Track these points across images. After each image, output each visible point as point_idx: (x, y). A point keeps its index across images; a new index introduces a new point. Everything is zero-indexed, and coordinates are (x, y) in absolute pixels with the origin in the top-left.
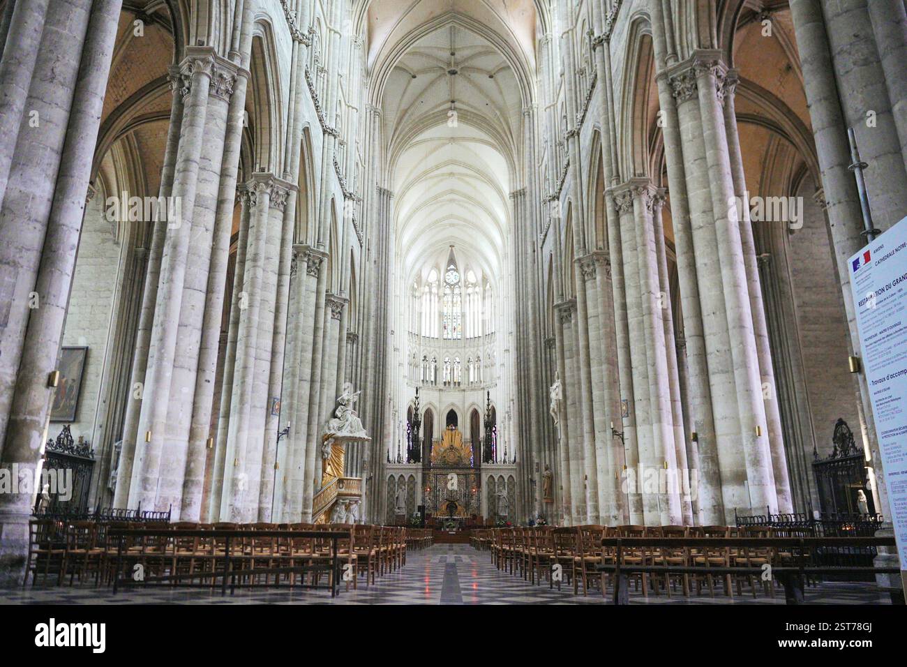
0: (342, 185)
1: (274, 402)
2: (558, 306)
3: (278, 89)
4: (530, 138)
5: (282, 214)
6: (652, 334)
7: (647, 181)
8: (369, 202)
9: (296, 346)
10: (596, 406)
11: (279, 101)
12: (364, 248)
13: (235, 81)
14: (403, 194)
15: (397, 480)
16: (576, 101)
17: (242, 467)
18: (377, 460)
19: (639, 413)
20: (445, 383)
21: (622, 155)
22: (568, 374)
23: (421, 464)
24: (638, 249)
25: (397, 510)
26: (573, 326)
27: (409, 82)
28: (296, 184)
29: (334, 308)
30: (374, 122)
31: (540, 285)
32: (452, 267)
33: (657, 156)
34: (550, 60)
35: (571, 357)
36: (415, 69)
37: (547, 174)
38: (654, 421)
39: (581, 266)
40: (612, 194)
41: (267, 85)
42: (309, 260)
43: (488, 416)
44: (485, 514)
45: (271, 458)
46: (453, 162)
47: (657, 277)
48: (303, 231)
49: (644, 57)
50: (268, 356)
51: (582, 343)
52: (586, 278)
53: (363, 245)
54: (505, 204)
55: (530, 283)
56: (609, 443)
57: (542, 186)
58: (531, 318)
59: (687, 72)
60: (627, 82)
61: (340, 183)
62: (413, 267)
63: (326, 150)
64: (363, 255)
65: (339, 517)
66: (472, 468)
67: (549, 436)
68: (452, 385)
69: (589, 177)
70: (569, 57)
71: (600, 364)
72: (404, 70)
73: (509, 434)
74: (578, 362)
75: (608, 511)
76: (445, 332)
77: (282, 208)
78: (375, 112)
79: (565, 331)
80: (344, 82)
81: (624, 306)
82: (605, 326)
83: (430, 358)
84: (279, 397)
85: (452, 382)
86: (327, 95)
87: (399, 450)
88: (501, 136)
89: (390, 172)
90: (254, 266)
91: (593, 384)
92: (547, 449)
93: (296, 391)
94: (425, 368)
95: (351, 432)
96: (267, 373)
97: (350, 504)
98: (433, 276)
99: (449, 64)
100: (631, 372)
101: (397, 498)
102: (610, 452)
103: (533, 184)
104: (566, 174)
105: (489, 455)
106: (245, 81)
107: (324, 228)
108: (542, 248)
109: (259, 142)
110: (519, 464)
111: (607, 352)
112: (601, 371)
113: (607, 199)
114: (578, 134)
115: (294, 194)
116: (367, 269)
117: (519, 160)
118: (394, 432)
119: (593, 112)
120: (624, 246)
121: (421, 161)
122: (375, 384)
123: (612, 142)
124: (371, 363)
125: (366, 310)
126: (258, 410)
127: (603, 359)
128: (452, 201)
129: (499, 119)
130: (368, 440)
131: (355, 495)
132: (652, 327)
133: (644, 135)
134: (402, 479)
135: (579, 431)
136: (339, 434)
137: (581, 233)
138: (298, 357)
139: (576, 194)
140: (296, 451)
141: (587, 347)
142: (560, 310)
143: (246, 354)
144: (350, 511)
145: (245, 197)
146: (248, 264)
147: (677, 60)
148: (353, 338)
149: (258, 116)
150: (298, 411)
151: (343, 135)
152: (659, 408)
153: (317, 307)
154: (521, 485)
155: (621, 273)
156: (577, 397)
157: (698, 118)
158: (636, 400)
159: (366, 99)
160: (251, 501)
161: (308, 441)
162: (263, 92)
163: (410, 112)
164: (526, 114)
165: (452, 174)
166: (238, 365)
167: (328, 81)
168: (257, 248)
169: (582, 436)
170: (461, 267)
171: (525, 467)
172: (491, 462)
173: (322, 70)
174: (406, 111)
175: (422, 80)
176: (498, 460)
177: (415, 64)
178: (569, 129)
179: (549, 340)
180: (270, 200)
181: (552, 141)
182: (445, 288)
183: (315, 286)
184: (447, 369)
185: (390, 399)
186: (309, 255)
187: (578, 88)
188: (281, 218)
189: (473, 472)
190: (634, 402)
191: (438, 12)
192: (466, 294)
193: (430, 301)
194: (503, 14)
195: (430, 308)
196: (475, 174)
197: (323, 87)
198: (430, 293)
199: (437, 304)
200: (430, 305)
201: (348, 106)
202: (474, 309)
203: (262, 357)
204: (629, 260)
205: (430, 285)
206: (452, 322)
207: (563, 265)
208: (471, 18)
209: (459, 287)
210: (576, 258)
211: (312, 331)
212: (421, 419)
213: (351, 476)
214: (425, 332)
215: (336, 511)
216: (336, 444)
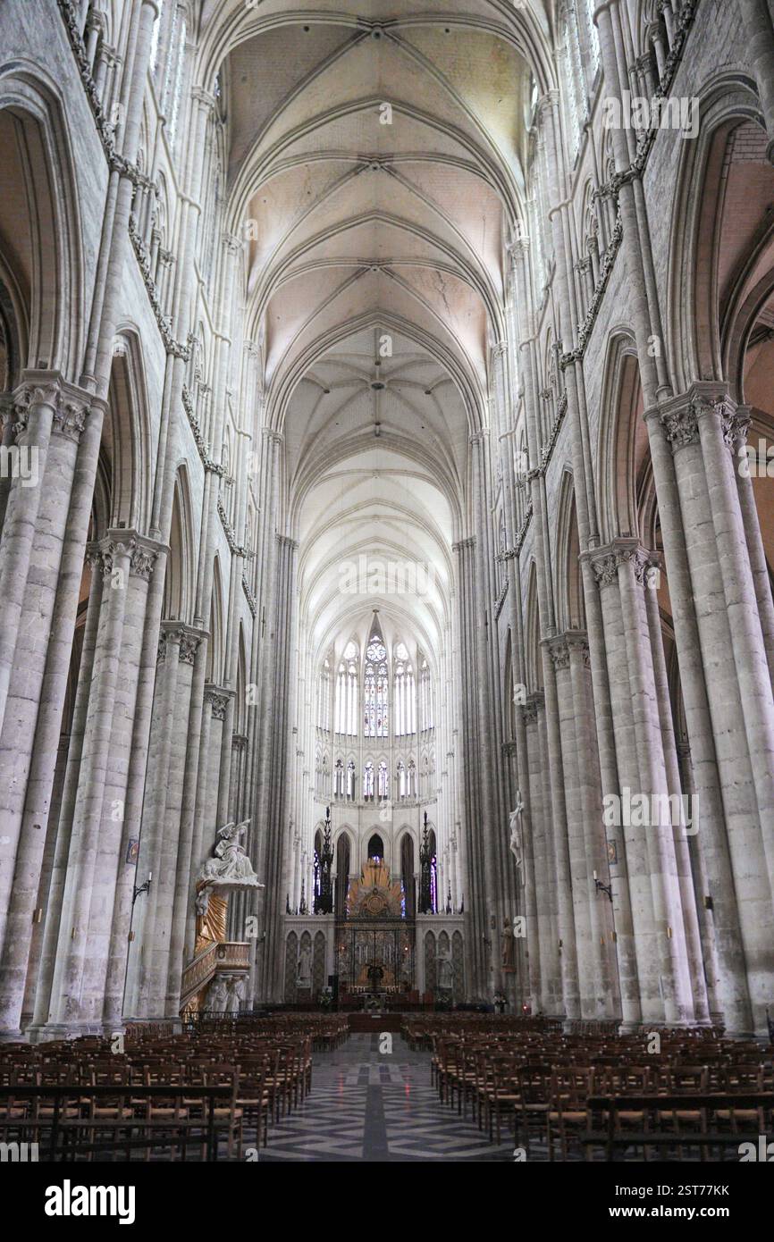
0: (228, 537)
1: (130, 845)
3: (146, 419)
4: (480, 475)
5: (147, 585)
6: (646, 749)
7: (635, 543)
8: (265, 557)
9: (162, 761)
11: (147, 435)
12: (257, 619)
13: (87, 414)
14: (311, 543)
15: (313, 938)
16: (540, 431)
17: (83, 941)
18: (272, 911)
19: (632, 859)
20: (366, 797)
21: (602, 508)
22: (533, 794)
23: (333, 915)
24: (626, 633)
25: (299, 982)
26: (539, 729)
27: (320, 398)
28: (167, 543)
29: (216, 704)
30: (273, 452)
32: (376, 638)
33: (647, 509)
34: (506, 375)
35: (538, 772)
36: (328, 382)
37: (503, 523)
38: (652, 869)
39: (550, 651)
40: (590, 560)
41: (131, 413)
42: (182, 641)
43: (426, 847)
44: (421, 986)
45: (123, 925)
46: (378, 501)
47: (651, 671)
48: (175, 602)
49: (628, 384)
50: (122, 780)
51: (552, 755)
52: (557, 666)
53: (257, 615)
54: (447, 557)
55: (481, 668)
56: (591, 895)
57: (496, 539)
58: (482, 714)
59: (684, 409)
60: (607, 413)
61: (227, 535)
62: (323, 639)
63: (208, 493)
64: (257, 628)
65: (218, 999)
66: (403, 921)
67: (509, 878)
68: (376, 801)
69: (559, 533)
70: (531, 374)
71: (577, 784)
72: (314, 383)
73: (454, 870)
74: (547, 778)
75: (592, 990)
76: (367, 728)
77: (147, 576)
78: (274, 438)
79: (528, 736)
80: (233, 401)
81: (608, 711)
82: (584, 733)
83: (346, 762)
84: (137, 838)
85: (376, 796)
86: (211, 420)
87: (303, 894)
88: (441, 468)
89: (294, 515)
90: (106, 657)
91: (568, 812)
92: (506, 896)
93: (161, 823)
94: (339, 777)
95: (237, 877)
97: (233, 980)
98: (350, 651)
99: (373, 376)
101: (300, 964)
102: (592, 905)
103: (485, 534)
104: (528, 525)
105: (427, 902)
106: (101, 414)
107: (204, 597)
108: (496, 620)
109: (118, 488)
110: (469, 913)
111: (587, 768)
112: (578, 795)
113: (583, 564)
114: (544, 475)
115: (164, 557)
116: (262, 647)
117: (465, 501)
118: (296, 869)
119: (562, 449)
120: (607, 629)
121: (336, 500)
122: (270, 803)
124: (265, 775)
125: (258, 703)
126: (108, 858)
127: (581, 776)
128: (376, 551)
129: (438, 447)
130: (260, 888)
131: (241, 968)
132: (646, 740)
133: (631, 482)
134: (307, 937)
135: (550, 875)
136: (221, 881)
137: (549, 607)
138: (165, 776)
139: (542, 554)
140: (159, 908)
141: (560, 761)
142: (522, 707)
143: (93, 778)
144: (233, 991)
145: (97, 561)
146: (99, 653)
147: (671, 394)
148: (240, 742)
149: (118, 453)
150: (163, 852)
151: (232, 472)
152: (659, 852)
153: (193, 705)
154: (470, 945)
155: (604, 664)
156: (546, 828)
157: (701, 469)
158: (627, 840)
159: (263, 422)
160: (95, 989)
161: (177, 894)
162: (126, 422)
163: (320, 436)
164: (474, 442)
165: (376, 517)
166: (82, 792)
167: (212, 402)
168: (111, 631)
169: (554, 881)
170: (388, 639)
171: (477, 919)
172: (429, 911)
173: (205, 388)
174: (316, 435)
175: (337, 396)
176: (440, 909)
177: (327, 376)
178: (531, 468)
179: (508, 746)
180: (131, 565)
181: (508, 480)
182: (366, 667)
183: (191, 677)
184: (369, 778)
185: (291, 823)
186: (183, 635)
187: (542, 416)
188: (146, 590)
189: (404, 926)
190: (624, 842)
191: (358, 310)
192: (395, 676)
193: (347, 684)
194: (444, 314)
195: (346, 694)
196: (407, 517)
197: (206, 412)
198: (346, 673)
199: (355, 689)
200: (347, 691)
201: (239, 433)
202: (405, 696)
203: (115, 782)
204: (614, 648)
205: (346, 663)
206: (376, 714)
207: (526, 645)
208: (402, 319)
209: (386, 666)
210: (543, 639)
211: (184, 740)
212: (334, 851)
213: (236, 940)
214: (339, 728)
215: (214, 991)
216: (215, 895)
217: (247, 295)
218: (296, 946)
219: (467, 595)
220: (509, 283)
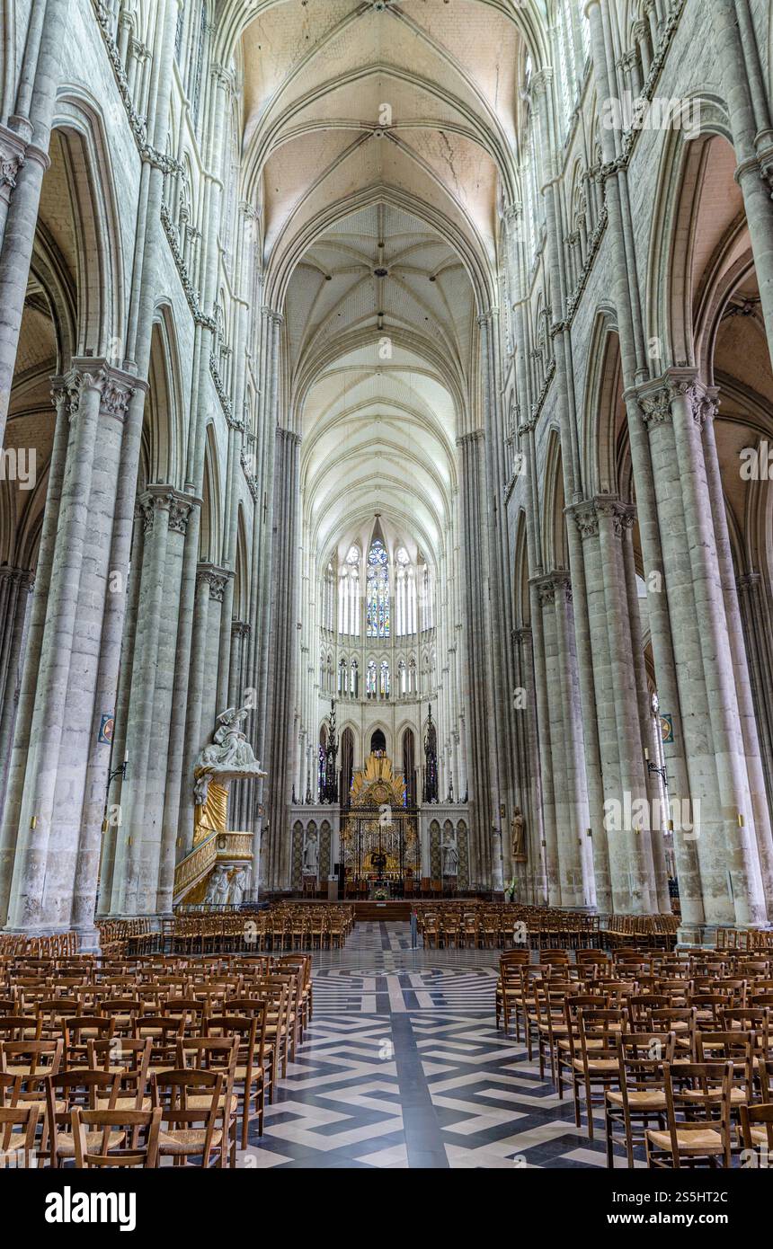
0: (225, 408)
1: (103, 722)
2: (535, 581)
3: (115, 228)
4: (488, 356)
5: (121, 425)
7: (692, 375)
8: (267, 444)
9: (150, 636)
10: (602, 724)
11: (117, 248)
12: (258, 505)
13: (19, 167)
14: (314, 441)
15: (305, 827)
16: (565, 281)
17: (45, 831)
18: (277, 801)
19: (691, 737)
20: (369, 695)
22: (550, 678)
23: (338, 804)
24: (682, 478)
25: (305, 870)
26: (559, 609)
27: (322, 285)
28: (145, 379)
29: (214, 585)
30: (273, 333)
31: (505, 556)
32: (378, 543)
35: (556, 655)
36: (330, 268)
37: (514, 402)
38: (717, 748)
39: (576, 519)
40: (637, 397)
42: (172, 507)
43: (430, 738)
44: (426, 872)
45: (97, 814)
46: (380, 400)
47: (710, 522)
48: (163, 464)
50: (94, 647)
51: (578, 631)
52: (584, 535)
53: (258, 500)
54: (449, 455)
55: (487, 556)
56: (627, 781)
57: (506, 420)
61: (223, 406)
62: (326, 543)
63: (199, 349)
64: (258, 514)
65: (218, 891)
68: (378, 698)
69: (588, 386)
71: (609, 662)
72: (315, 268)
73: (456, 762)
75: (626, 883)
76: (370, 628)
77: (120, 414)
78: (274, 319)
79: (545, 617)
80: (228, 264)
81: (659, 568)
82: (614, 605)
83: (350, 661)
85: (378, 694)
86: (201, 269)
87: (309, 785)
88: (445, 362)
89: (297, 410)
90: (74, 505)
91: (597, 691)
92: (516, 785)
93: (150, 703)
94: (343, 676)
95: (237, 764)
96: (93, 674)
97: (235, 871)
98: (353, 554)
99: (376, 261)
100: (675, 670)
101: (306, 853)
103: (493, 421)
104: (547, 391)
105: (431, 793)
106: (40, 168)
107: (196, 461)
108: (506, 505)
109: (84, 310)
110: (473, 803)
112: (610, 672)
113: (629, 403)
114: (569, 328)
115: (141, 395)
116: (263, 533)
118: (302, 761)
119: (596, 287)
120: (658, 474)
121: (338, 398)
122: (275, 695)
123: (634, 317)
125: (261, 590)
126: (76, 736)
128: (378, 453)
129: (442, 339)
130: (262, 776)
131: (243, 858)
132: (708, 599)
134: (312, 826)
136: (220, 768)
137: (575, 470)
138: (154, 653)
139: (566, 415)
140: (148, 796)
141: (587, 636)
142: (538, 588)
143: (58, 644)
144: (235, 882)
145: (62, 396)
146: (65, 502)
148: (242, 630)
150: (152, 734)
151: (227, 335)
152: (726, 729)
154: (475, 833)
155: (654, 515)
156: (564, 712)
158: (684, 714)
159: (261, 302)
160: (62, 887)
161: (169, 780)
162: (90, 230)
163: (322, 328)
164: (481, 322)
165: (378, 417)
167: (202, 250)
168: (78, 475)
170: (390, 543)
171: (482, 808)
172: (433, 800)
174: (317, 326)
175: (339, 283)
177: (328, 261)
178: (555, 321)
179: (518, 633)
180: (101, 401)
181: (523, 350)
182: (370, 569)
183: (182, 548)
184: (371, 677)
185: (297, 716)
186: (172, 501)
187: (567, 264)
188: (120, 431)
189: (406, 816)
190: (681, 718)
191: (361, 183)
192: (397, 579)
193: (350, 587)
194: (451, 185)
196: (410, 417)
197: (195, 260)
198: (349, 576)
199: (358, 591)
200: (350, 593)
201: (236, 300)
202: (406, 597)
203: (84, 649)
204: (667, 496)
205: (349, 566)
206: (378, 615)
207: (542, 523)
208: (407, 193)
209: (388, 570)
210: (568, 506)
211: (175, 615)
212: (338, 742)
213: (240, 830)
214: (342, 628)
215: (215, 883)
216: (215, 783)
217: (242, 152)
218: (302, 836)
219: (471, 489)
220: (525, 138)
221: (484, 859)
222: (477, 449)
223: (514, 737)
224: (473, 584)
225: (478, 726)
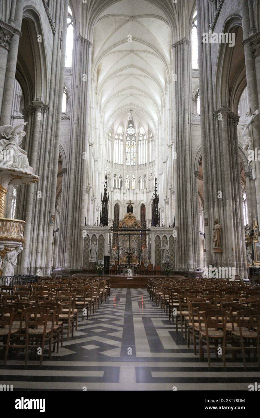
12: (56, 36)
18: (76, 224)
20: (126, 190)
25: (90, 259)
32: (131, 125)
44: (153, 262)
62: (108, 122)
76: (127, 161)
83: (118, 175)
85: (130, 189)
94: (115, 181)
98: (120, 130)
101: (91, 250)
110: (178, 227)
117: (179, 19)
134: (94, 238)
154: (178, 242)
170: (136, 125)
172: (157, 226)
182: (127, 137)
184: (127, 181)
192: (139, 140)
193: (119, 143)
195: (118, 147)
198: (118, 139)
199: (122, 146)
200: (119, 146)
202: (143, 148)
205: (119, 135)
206: (131, 156)
209: (135, 137)
214: (115, 161)
218: (89, 242)
221: (183, 255)
222: (183, 49)
223: (214, 176)
224: (180, 116)
225: (181, 188)
